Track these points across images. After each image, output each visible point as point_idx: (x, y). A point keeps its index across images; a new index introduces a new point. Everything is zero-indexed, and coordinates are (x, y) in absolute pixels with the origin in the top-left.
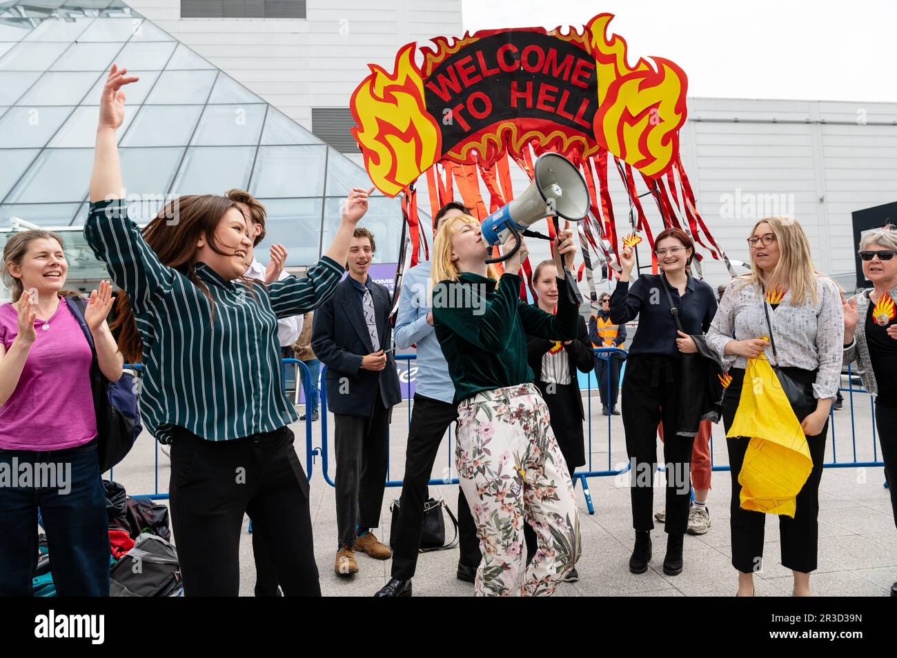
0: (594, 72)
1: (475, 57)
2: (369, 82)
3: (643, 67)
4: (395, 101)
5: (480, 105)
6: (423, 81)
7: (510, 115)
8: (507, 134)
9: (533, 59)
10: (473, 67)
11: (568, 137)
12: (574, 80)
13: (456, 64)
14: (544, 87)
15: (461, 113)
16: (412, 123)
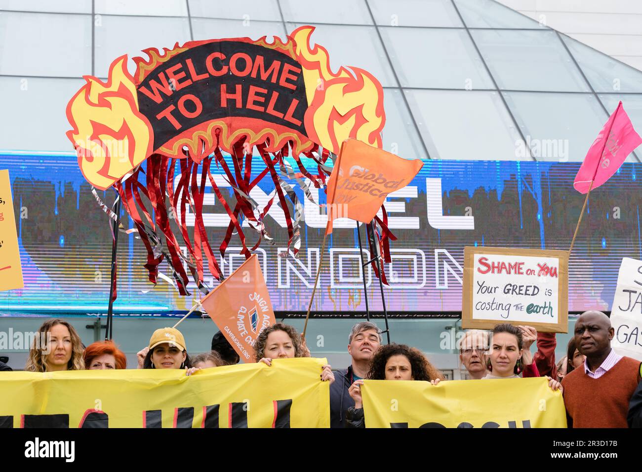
0: (300, 76)
1: (185, 65)
2: (84, 91)
3: (344, 75)
4: (108, 105)
5: (190, 106)
6: (136, 86)
7: (220, 114)
8: (218, 133)
9: (241, 65)
10: (183, 73)
11: (279, 134)
12: (283, 83)
13: (167, 71)
14: (253, 89)
15: (172, 113)
16: (125, 123)
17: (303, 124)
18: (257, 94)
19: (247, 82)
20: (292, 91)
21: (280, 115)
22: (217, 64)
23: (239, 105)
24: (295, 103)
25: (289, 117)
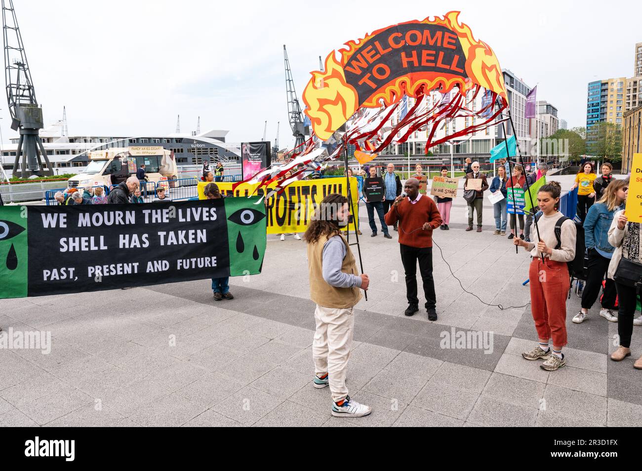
0: (457, 40)
1: (374, 46)
2: (311, 82)
4: (327, 85)
5: (381, 71)
6: (343, 67)
7: (403, 73)
8: (403, 85)
9: (414, 38)
10: (374, 51)
11: (448, 80)
12: (445, 45)
13: (362, 53)
14: (425, 53)
15: (369, 78)
16: (338, 94)
17: (465, 71)
18: (428, 55)
19: (420, 48)
20: (453, 50)
21: (447, 67)
22: (396, 40)
23: (416, 64)
24: (456, 58)
25: (454, 67)
